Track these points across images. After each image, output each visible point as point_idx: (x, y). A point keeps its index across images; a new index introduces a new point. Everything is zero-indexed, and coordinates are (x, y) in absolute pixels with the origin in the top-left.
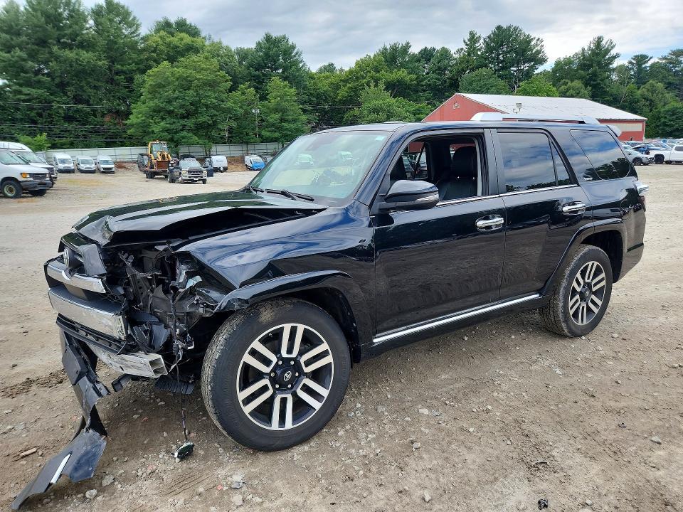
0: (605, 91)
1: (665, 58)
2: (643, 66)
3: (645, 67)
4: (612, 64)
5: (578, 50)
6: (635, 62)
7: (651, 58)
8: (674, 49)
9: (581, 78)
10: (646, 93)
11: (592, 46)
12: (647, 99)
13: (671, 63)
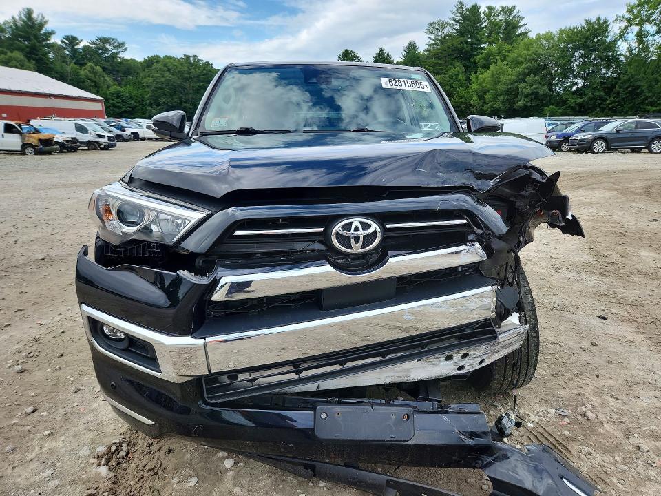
0: (50, 68)
1: (93, 43)
2: (76, 47)
3: (78, 49)
4: (49, 40)
5: (8, 18)
6: (67, 42)
7: (81, 41)
8: (100, 36)
9: (20, 49)
10: (90, 75)
11: (23, 17)
12: (91, 81)
13: (100, 49)
